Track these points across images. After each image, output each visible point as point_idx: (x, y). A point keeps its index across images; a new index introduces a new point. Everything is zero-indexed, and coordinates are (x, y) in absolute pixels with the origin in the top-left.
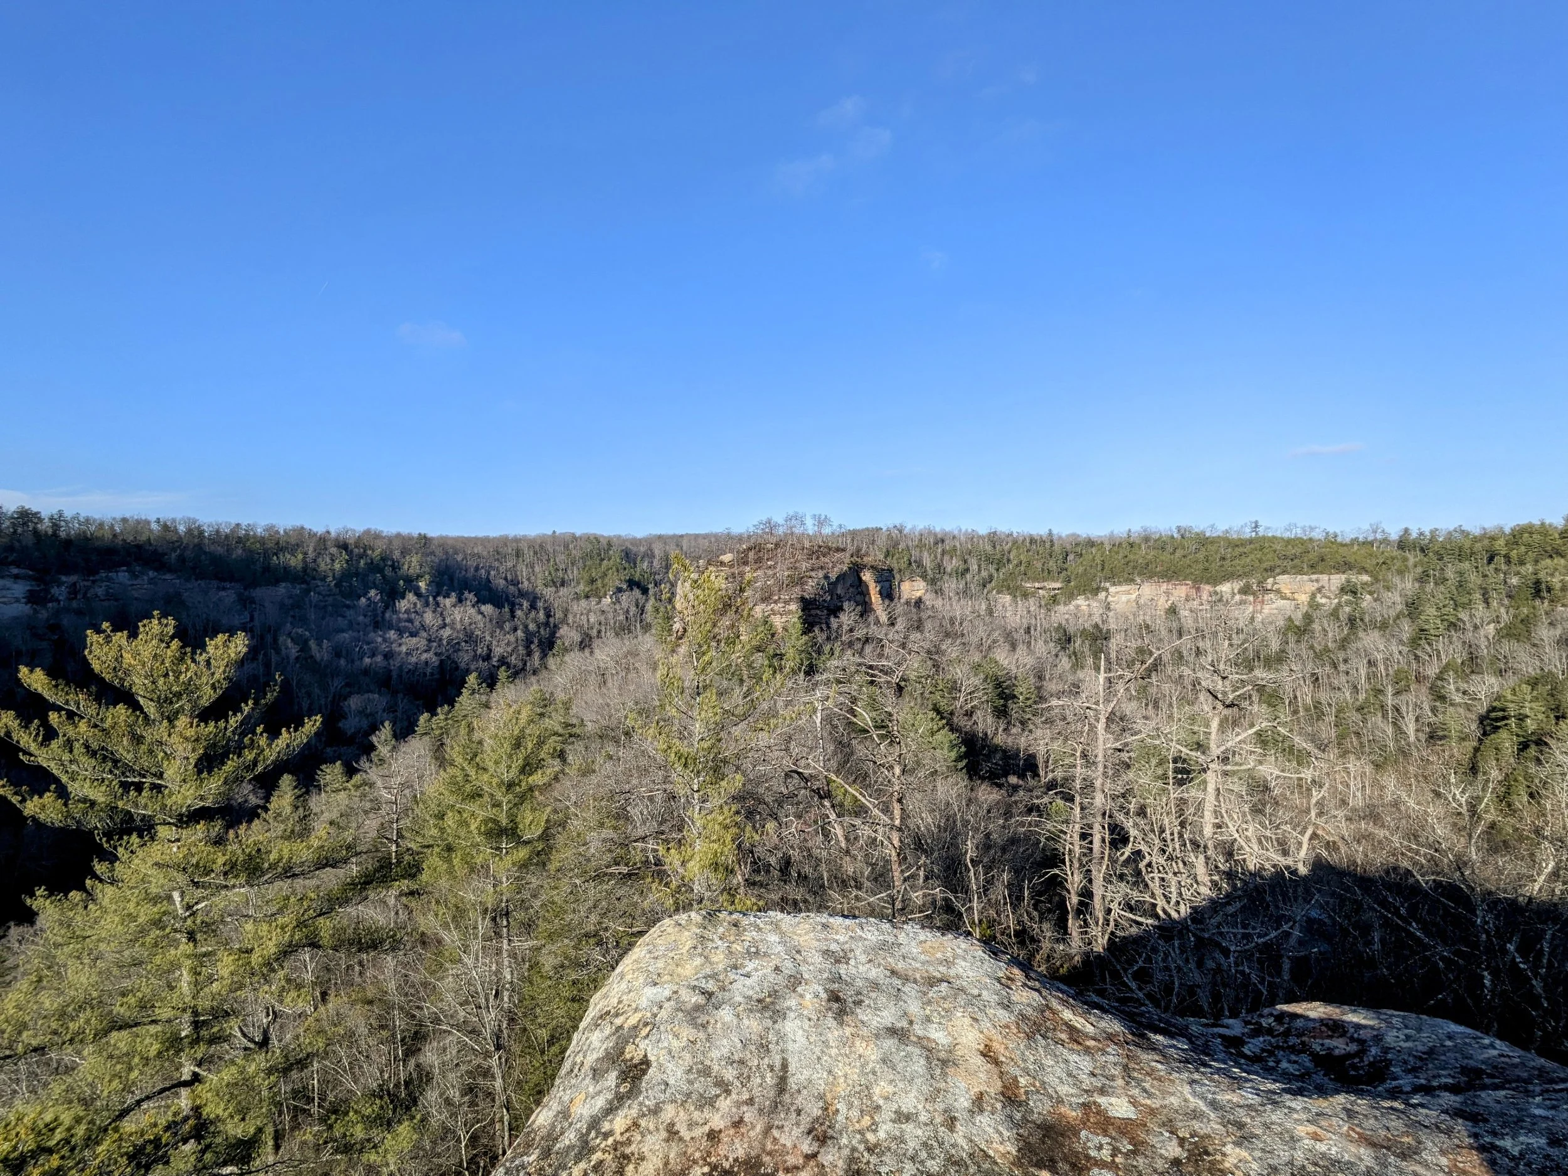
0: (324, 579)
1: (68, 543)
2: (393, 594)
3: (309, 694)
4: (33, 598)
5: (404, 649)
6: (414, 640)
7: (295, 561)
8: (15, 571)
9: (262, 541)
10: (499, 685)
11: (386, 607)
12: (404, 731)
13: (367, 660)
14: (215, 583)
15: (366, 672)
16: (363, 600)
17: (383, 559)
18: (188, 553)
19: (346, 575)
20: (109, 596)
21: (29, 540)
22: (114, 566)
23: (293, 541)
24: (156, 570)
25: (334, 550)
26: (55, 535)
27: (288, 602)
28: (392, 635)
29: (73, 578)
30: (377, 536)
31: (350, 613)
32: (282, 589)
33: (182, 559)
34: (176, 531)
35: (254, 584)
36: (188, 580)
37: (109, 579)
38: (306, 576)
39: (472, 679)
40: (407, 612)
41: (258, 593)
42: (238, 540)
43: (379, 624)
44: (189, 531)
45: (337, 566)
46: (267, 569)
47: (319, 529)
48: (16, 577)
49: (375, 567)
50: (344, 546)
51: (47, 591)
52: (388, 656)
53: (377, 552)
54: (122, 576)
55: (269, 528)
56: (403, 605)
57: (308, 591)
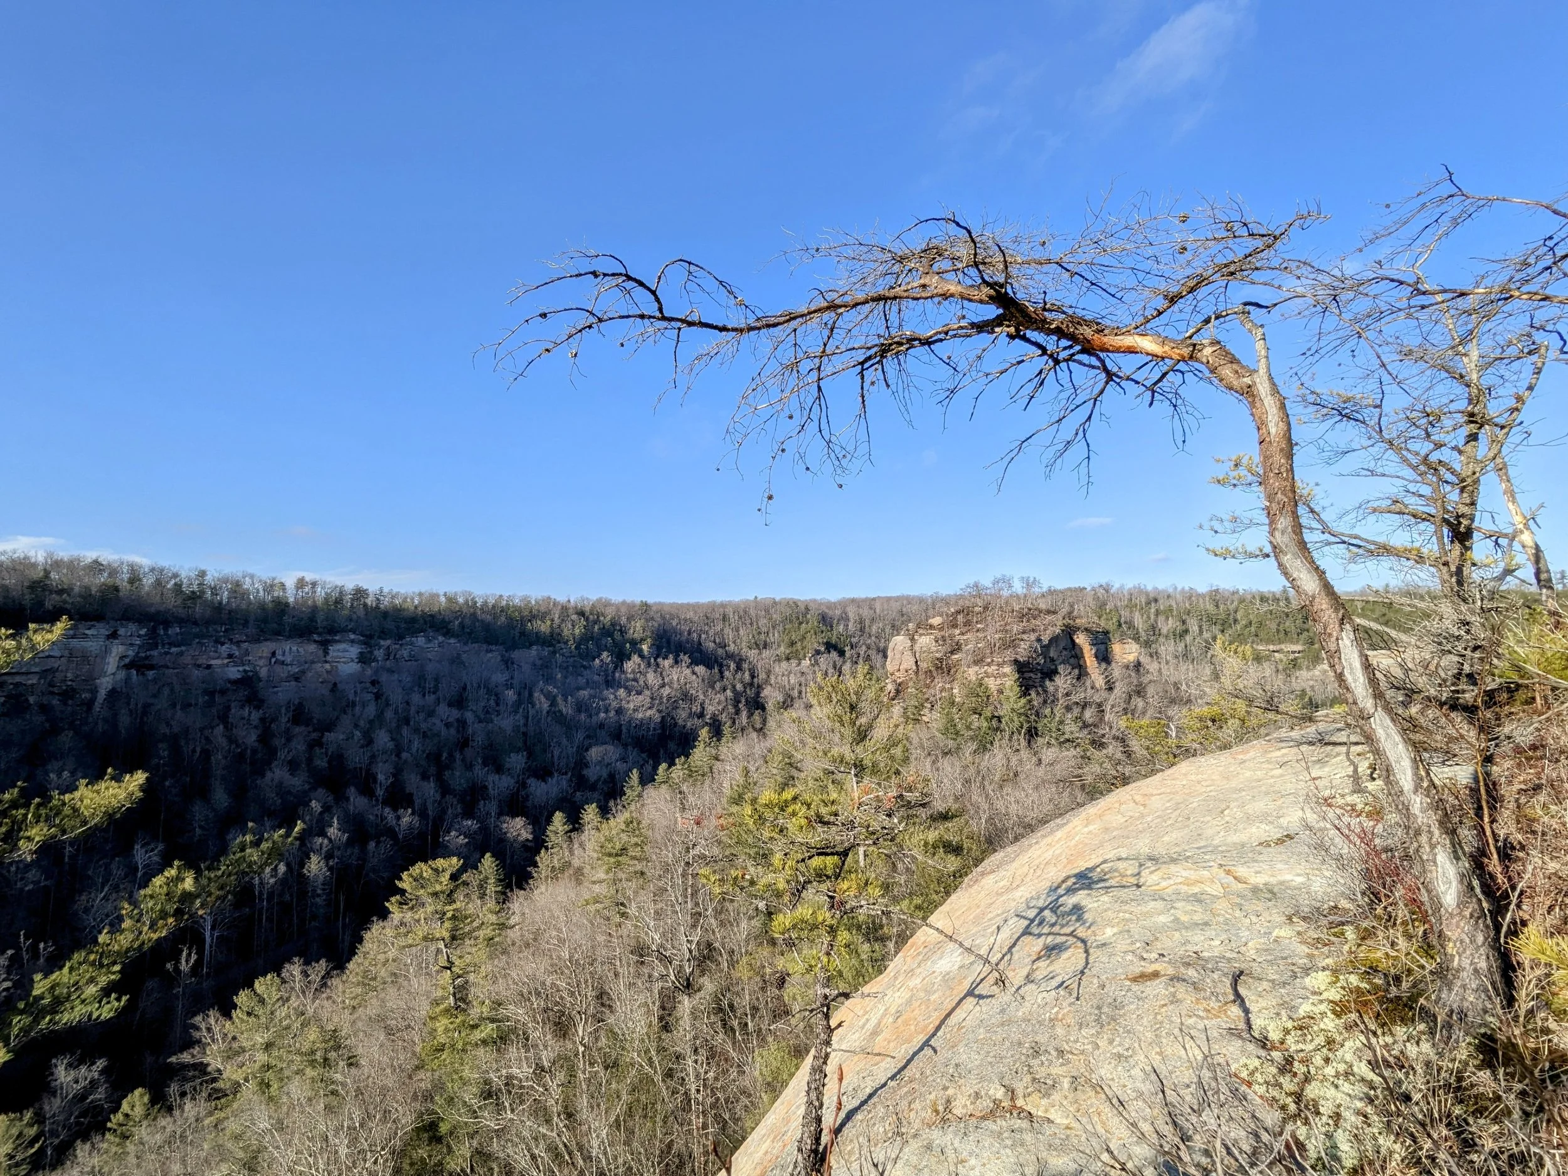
0: (566, 643)
1: (385, 614)
2: (621, 656)
3: (559, 744)
4: (363, 659)
5: (631, 706)
6: (641, 698)
7: (544, 627)
8: (352, 636)
9: (519, 610)
11: (616, 668)
13: (602, 715)
14: (485, 646)
15: (601, 726)
16: (597, 661)
17: (613, 624)
18: (467, 622)
19: (586, 638)
20: (412, 658)
21: (361, 612)
22: (415, 633)
23: (543, 609)
24: (444, 635)
25: (574, 617)
26: (377, 607)
27: (539, 663)
28: (622, 692)
29: (388, 642)
30: (607, 604)
31: (586, 673)
32: (534, 651)
33: (462, 626)
34: (457, 603)
35: (514, 646)
36: (466, 644)
37: (412, 644)
38: (552, 640)
39: (704, 733)
40: (633, 672)
41: (516, 654)
42: (499, 610)
43: (610, 683)
44: (467, 602)
45: (577, 631)
46: (523, 634)
47: (561, 598)
48: (353, 641)
49: (607, 632)
50: (581, 613)
51: (371, 653)
52: (619, 711)
53: (609, 618)
54: (421, 641)
55: (525, 599)
56: (629, 666)
57: (554, 653)
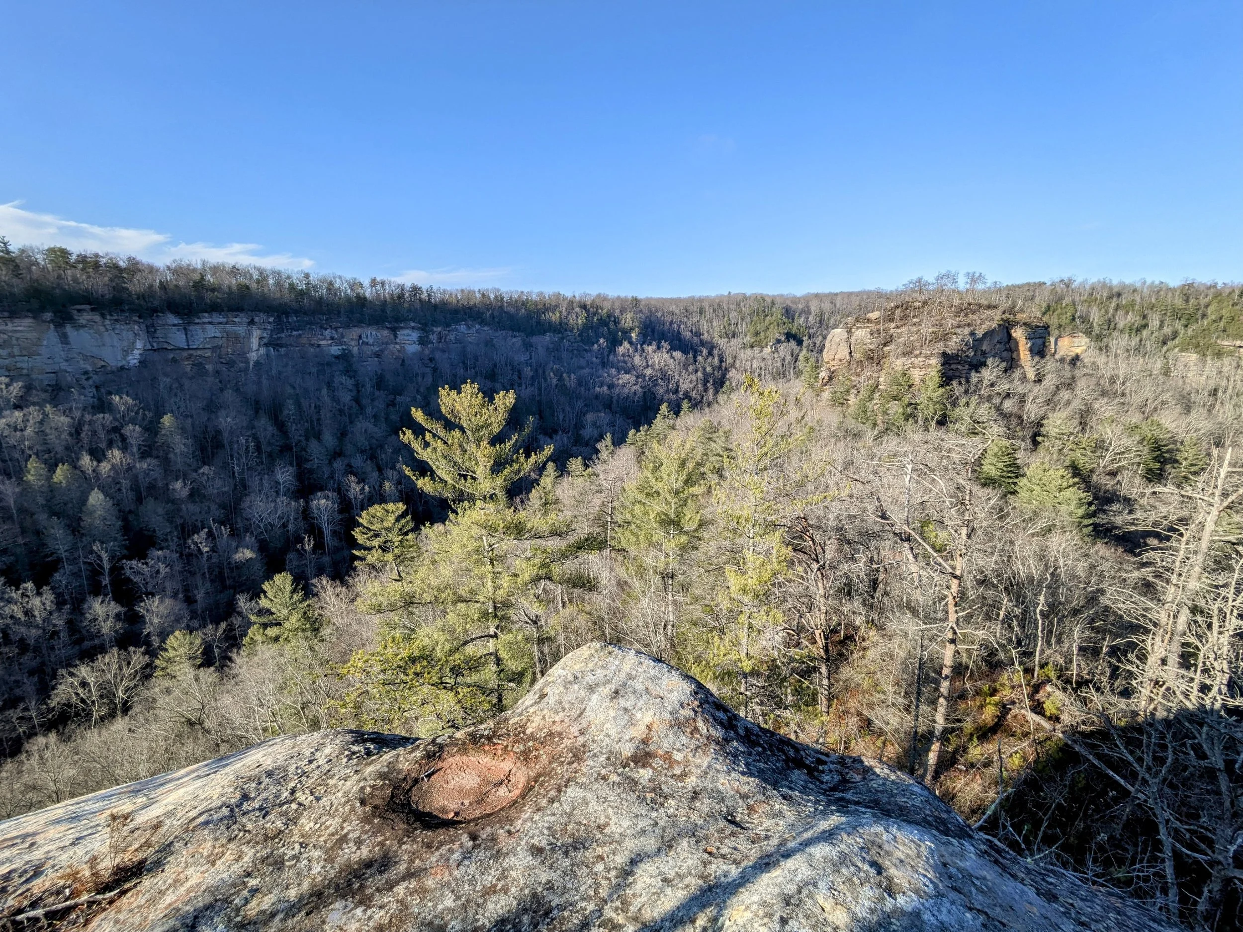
2: (614, 342)
5: (621, 382)
6: (628, 376)
10: (682, 413)
11: (610, 352)
12: (619, 441)
13: (598, 389)
15: (597, 397)
16: (596, 346)
17: (609, 316)
25: (578, 310)
28: (613, 371)
30: (605, 299)
39: (664, 408)
40: (623, 355)
43: (605, 363)
49: (603, 322)
50: (584, 307)
52: (611, 387)
53: (605, 311)
56: (621, 350)
